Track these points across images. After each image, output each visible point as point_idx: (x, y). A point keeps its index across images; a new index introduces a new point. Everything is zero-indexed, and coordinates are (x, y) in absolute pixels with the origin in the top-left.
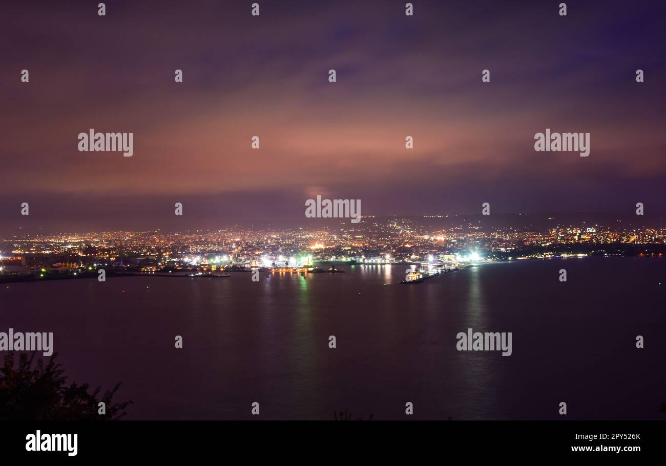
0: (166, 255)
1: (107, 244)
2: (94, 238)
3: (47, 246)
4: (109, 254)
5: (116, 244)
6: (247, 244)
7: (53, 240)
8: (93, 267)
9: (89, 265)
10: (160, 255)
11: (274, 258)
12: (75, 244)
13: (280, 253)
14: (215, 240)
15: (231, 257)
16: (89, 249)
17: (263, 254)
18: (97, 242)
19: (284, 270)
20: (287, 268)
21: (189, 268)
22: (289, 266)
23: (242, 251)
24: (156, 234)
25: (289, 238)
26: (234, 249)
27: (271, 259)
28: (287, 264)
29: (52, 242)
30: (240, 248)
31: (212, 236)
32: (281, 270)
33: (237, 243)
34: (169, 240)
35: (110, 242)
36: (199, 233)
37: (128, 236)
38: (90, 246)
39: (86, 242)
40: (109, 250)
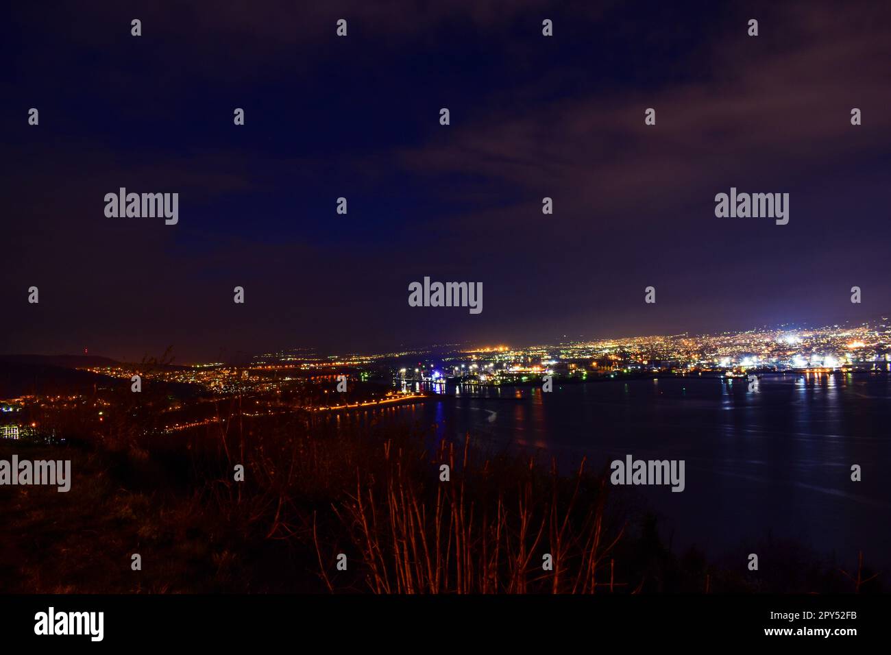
0: (695, 357)
1: (639, 349)
2: (627, 343)
3: (588, 352)
4: (642, 357)
5: (647, 348)
6: (777, 345)
7: (592, 346)
8: (627, 370)
9: (624, 368)
10: (690, 358)
11: (808, 358)
12: (610, 349)
13: (814, 353)
14: (743, 341)
15: (762, 358)
16: (623, 354)
17: (795, 354)
18: (630, 347)
19: (820, 370)
20: (823, 368)
21: (718, 370)
22: (825, 366)
23: (771, 352)
24: (685, 338)
25: (823, 337)
26: (763, 350)
27: (805, 359)
28: (822, 363)
29: (591, 348)
30: (770, 349)
31: (741, 338)
32: (816, 370)
33: (767, 345)
34: (697, 343)
35: (642, 348)
36: (726, 336)
37: (659, 340)
38: (624, 351)
39: (620, 347)
40: (641, 354)
